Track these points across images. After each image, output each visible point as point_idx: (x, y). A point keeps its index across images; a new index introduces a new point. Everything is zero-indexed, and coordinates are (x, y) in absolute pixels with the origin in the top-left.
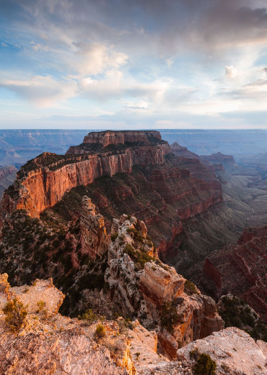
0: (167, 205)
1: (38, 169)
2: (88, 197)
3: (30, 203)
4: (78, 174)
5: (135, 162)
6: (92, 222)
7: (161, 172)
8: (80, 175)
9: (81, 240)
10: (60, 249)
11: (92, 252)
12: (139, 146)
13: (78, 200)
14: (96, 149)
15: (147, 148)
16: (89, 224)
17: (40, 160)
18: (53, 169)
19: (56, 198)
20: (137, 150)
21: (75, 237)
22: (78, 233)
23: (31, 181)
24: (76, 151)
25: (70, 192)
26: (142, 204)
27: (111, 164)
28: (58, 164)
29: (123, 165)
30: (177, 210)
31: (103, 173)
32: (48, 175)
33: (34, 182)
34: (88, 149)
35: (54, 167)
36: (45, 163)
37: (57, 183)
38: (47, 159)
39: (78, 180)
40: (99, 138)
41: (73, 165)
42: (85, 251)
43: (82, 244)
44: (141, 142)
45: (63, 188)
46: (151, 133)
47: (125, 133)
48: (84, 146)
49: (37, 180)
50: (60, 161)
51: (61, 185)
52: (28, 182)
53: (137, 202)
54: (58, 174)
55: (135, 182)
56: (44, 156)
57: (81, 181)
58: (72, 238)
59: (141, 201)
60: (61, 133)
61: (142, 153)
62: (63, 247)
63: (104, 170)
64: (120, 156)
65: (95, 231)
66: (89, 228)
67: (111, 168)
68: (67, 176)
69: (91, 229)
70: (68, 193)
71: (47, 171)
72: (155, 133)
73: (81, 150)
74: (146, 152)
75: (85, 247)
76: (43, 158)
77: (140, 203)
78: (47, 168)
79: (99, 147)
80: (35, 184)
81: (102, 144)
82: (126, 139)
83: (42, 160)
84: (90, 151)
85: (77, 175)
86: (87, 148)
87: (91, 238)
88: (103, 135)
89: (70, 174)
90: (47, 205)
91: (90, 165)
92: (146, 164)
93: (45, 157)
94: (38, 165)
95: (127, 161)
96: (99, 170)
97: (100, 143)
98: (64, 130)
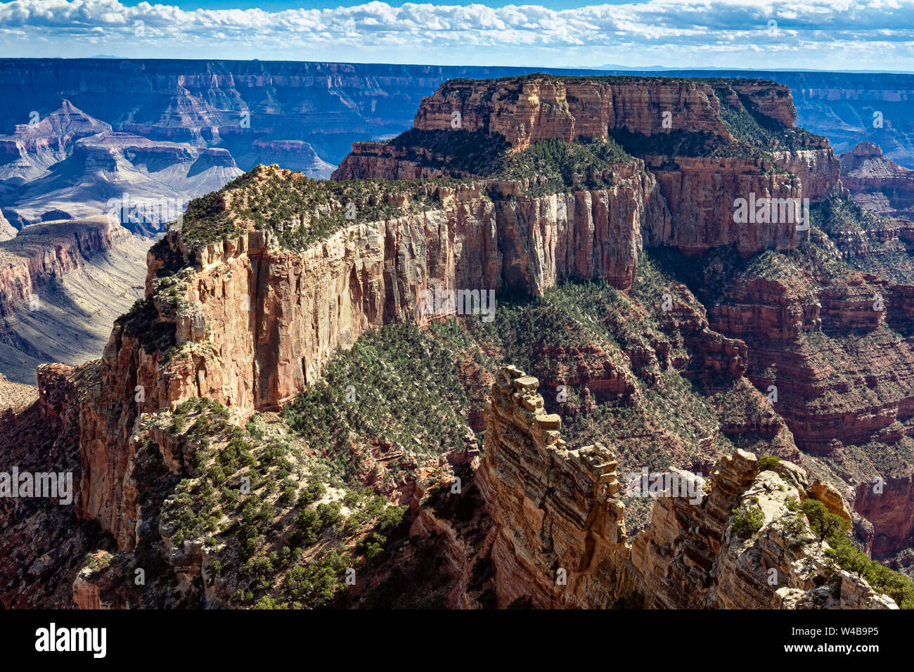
0: (801, 454)
1: (237, 239)
2: (524, 374)
3: (217, 378)
4: (392, 269)
5: (655, 231)
6: (557, 476)
7: (784, 290)
8: (401, 275)
9: (491, 546)
10: (397, 572)
11: (552, 597)
12: (681, 153)
13: (386, 387)
14: (475, 158)
15: (722, 166)
16: (544, 481)
17: (245, 200)
18: (295, 241)
19: (298, 371)
20: (666, 175)
21: (458, 530)
22: (470, 517)
23: (209, 288)
24: (379, 164)
25: (355, 348)
26: (677, 437)
27: (543, 234)
28: (313, 219)
29: (595, 245)
30: (851, 488)
31: (503, 275)
32: (273, 270)
33: (218, 292)
34: (434, 159)
35: (296, 235)
36: (265, 212)
37: (307, 305)
38: (271, 196)
39: (389, 299)
40: (491, 110)
41: (374, 227)
42: (514, 589)
43: (498, 560)
44: (694, 135)
45: (326, 329)
46: (744, 90)
47: (616, 88)
48: (417, 143)
49: (231, 285)
50: (322, 208)
51: (320, 315)
52: (199, 289)
53: (652, 424)
54: (311, 267)
55: (649, 331)
56: (261, 183)
57: (404, 303)
58: (445, 535)
59: (673, 425)
60: (309, 81)
61: (695, 189)
62: (406, 564)
63: (505, 260)
64: (589, 202)
65: (576, 509)
66: (543, 499)
67: (540, 252)
68: (348, 275)
69: (557, 502)
70: (346, 353)
71: (270, 252)
72: (761, 94)
73: (403, 163)
74: (714, 186)
75: (514, 574)
76: (255, 191)
77: (668, 433)
78: (270, 237)
79: (490, 153)
80: (222, 300)
81: (503, 138)
82: (617, 115)
83: (253, 197)
84: (448, 167)
85: (386, 275)
86: (429, 155)
87: (551, 539)
88: (513, 96)
89: (359, 267)
90: (262, 397)
91: (445, 235)
92: (707, 246)
93: (264, 188)
94: (238, 221)
95: (618, 227)
96: (484, 260)
97: (497, 134)
98: (321, 64)
